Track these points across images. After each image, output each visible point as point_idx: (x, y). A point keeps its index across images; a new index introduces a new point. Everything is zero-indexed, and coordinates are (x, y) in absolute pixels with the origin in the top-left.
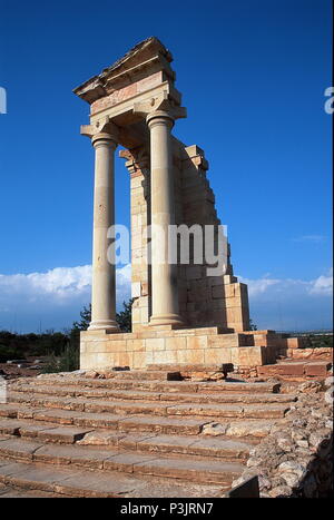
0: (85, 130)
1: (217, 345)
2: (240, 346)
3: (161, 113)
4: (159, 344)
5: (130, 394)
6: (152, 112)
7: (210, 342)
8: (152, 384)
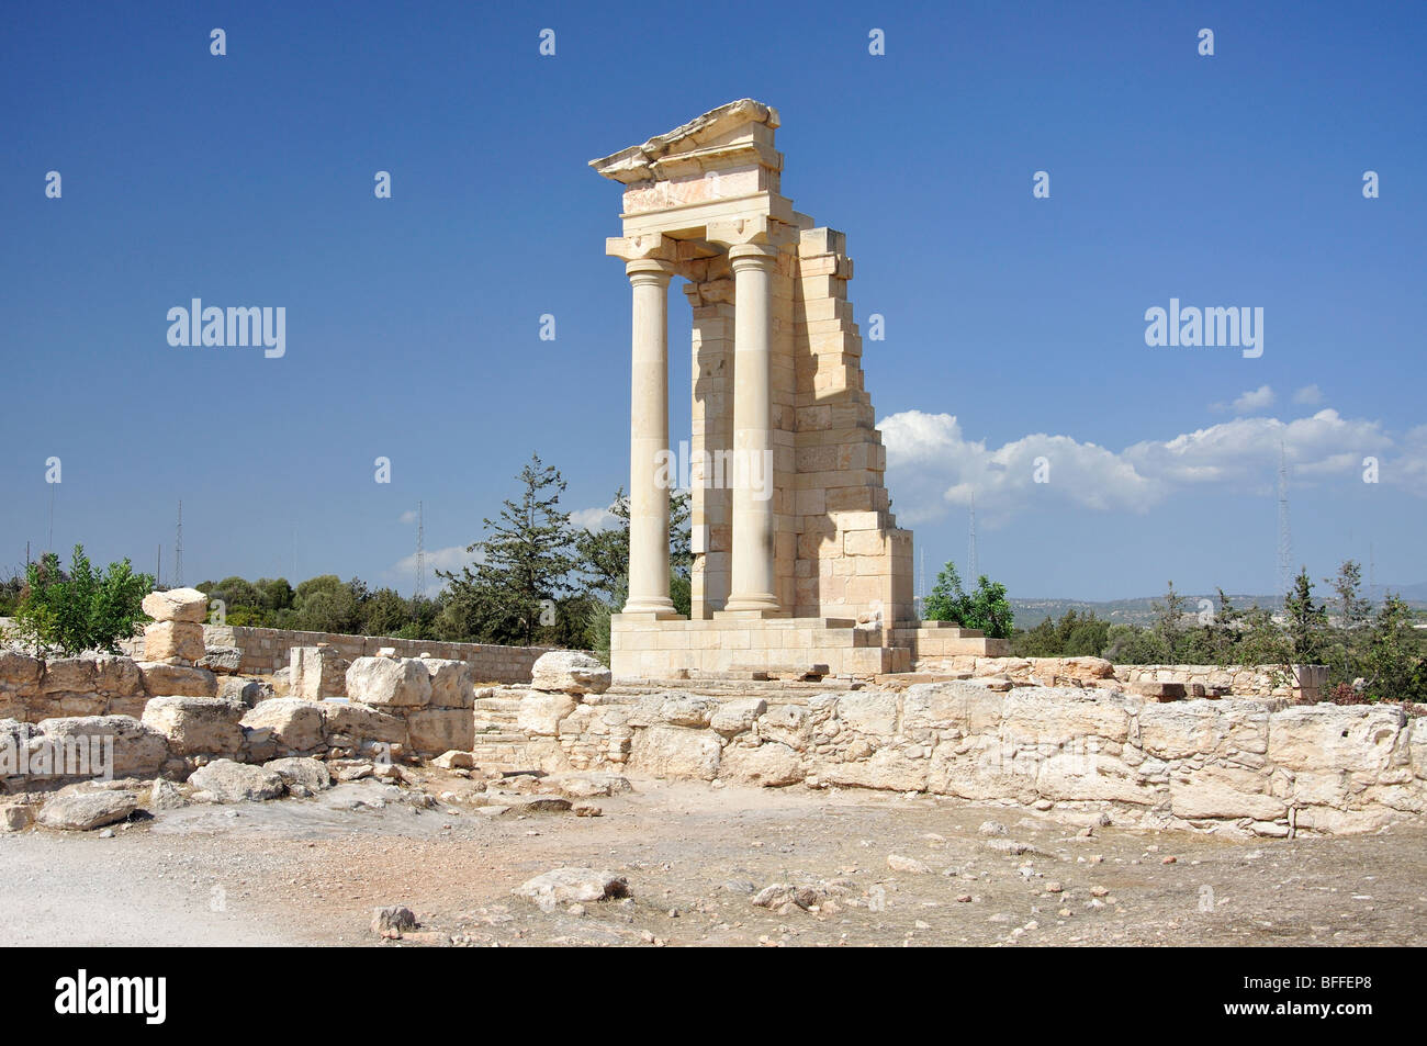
0: (613, 246)
1: (825, 643)
2: (855, 646)
3: (755, 250)
4: (744, 637)
5: (704, 698)
6: (739, 245)
7: (816, 639)
8: (735, 683)
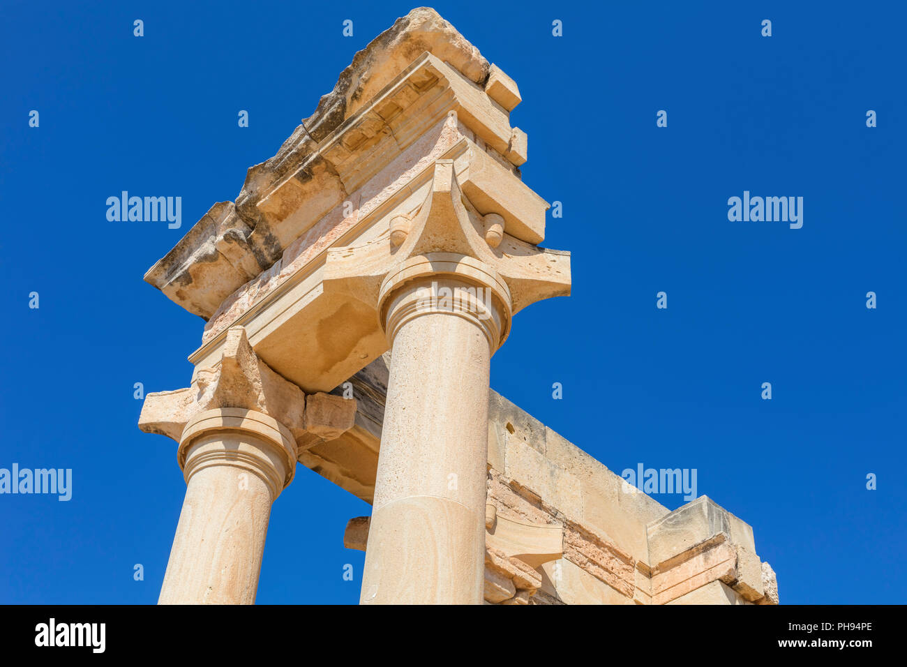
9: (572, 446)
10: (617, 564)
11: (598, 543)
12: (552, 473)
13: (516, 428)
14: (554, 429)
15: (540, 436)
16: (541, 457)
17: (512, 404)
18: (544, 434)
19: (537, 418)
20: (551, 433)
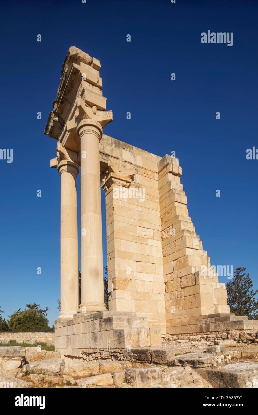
9: (139, 149)
10: (150, 173)
11: (145, 169)
12: (134, 157)
13: (126, 148)
14: (135, 146)
15: (131, 149)
16: (132, 153)
17: (124, 143)
18: (132, 148)
19: (131, 145)
20: (134, 147)
